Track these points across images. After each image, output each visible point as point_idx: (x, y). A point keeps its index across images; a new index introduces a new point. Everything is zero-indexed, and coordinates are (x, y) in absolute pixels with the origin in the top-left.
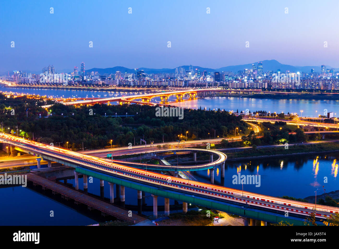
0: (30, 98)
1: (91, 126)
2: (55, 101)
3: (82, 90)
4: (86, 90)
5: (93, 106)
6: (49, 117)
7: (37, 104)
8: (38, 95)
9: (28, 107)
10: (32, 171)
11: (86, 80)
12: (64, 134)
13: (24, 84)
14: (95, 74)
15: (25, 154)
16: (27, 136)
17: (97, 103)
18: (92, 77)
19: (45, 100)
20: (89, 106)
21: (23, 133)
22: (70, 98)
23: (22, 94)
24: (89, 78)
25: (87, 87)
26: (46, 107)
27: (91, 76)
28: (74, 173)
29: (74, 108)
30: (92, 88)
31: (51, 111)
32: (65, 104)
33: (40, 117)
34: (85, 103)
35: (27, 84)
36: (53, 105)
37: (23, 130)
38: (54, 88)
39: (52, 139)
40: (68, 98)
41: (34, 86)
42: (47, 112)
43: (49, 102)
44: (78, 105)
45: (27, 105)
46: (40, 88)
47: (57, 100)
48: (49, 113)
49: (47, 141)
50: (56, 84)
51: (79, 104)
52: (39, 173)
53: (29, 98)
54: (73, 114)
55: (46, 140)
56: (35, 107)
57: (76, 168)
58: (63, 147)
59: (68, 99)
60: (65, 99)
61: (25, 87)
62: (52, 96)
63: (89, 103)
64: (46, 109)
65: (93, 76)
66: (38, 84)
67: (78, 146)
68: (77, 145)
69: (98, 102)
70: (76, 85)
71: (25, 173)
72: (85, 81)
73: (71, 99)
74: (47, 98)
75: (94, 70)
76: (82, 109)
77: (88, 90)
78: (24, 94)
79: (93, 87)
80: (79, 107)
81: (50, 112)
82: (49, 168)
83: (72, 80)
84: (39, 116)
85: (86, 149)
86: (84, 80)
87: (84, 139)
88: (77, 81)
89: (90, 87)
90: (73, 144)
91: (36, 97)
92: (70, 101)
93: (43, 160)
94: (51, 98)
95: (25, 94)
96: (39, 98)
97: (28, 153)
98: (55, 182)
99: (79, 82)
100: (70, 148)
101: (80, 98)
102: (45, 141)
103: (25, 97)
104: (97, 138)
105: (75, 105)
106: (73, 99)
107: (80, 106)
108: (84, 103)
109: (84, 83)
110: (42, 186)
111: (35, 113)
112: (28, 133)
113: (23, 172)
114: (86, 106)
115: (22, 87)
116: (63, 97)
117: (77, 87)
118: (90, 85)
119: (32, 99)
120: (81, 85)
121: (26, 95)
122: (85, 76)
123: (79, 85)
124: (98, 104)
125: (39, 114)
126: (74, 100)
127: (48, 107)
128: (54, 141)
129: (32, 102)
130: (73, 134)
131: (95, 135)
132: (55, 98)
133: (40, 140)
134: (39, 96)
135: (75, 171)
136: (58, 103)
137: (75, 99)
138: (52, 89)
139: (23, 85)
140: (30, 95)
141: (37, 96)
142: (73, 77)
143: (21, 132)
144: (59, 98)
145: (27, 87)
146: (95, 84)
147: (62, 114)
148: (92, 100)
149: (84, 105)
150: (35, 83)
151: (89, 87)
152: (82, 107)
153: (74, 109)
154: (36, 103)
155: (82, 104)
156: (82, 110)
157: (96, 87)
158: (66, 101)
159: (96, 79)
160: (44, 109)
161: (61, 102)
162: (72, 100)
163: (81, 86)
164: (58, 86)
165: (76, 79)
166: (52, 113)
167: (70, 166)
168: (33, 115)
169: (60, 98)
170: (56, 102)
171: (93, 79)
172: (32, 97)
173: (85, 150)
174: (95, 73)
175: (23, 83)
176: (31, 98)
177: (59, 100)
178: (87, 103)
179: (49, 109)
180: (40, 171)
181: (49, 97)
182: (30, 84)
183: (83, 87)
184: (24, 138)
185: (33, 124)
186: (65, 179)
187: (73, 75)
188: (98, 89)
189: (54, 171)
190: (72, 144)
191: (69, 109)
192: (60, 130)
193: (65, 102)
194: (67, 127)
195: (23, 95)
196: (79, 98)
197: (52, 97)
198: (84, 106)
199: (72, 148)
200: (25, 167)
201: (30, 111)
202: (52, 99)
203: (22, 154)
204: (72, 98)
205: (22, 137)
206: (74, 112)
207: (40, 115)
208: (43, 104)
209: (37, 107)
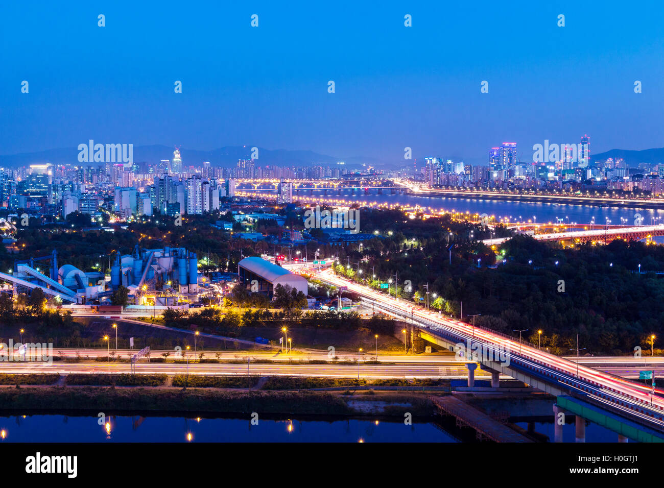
0: (458, 220)
1: (600, 295)
2: (515, 229)
3: (580, 203)
4: (590, 204)
5: (607, 244)
6: (498, 266)
7: (472, 236)
8: (477, 214)
9: (452, 242)
10: (455, 392)
11: (592, 178)
12: (532, 310)
13: (447, 187)
14: (615, 164)
15: (441, 351)
16: (448, 308)
17: (619, 237)
18: (609, 173)
19: (491, 227)
20: (597, 244)
21: (439, 301)
22: (550, 224)
23: (442, 210)
24: (599, 176)
25: (593, 197)
26: (492, 243)
27: (604, 170)
28: (554, 410)
29: (559, 248)
30: (605, 198)
31: (503, 252)
32: (538, 237)
33: (479, 266)
34: (588, 237)
35: (453, 188)
36: (508, 239)
37: (441, 294)
38: (514, 199)
39: (505, 321)
40: (547, 223)
41: (468, 192)
42: (494, 256)
43: (501, 232)
44: (569, 240)
45: (450, 236)
46: (481, 198)
47: (519, 228)
48: (499, 258)
49: (492, 323)
50: (517, 189)
51: (572, 238)
52: (471, 398)
53: (456, 220)
54: (557, 263)
55: (489, 322)
56: (469, 241)
57: (558, 399)
58: (528, 341)
59: (544, 225)
60: (537, 226)
61: (448, 196)
62: (509, 218)
63: (597, 236)
64: (493, 247)
65: (610, 170)
66: (478, 188)
67: (566, 343)
68: (563, 341)
69: (620, 235)
70: (568, 191)
71: (440, 395)
72: (589, 182)
73: (552, 226)
74: (496, 222)
75: (615, 154)
76: (580, 251)
77: (597, 203)
78: (445, 211)
79: (611, 197)
80: (572, 246)
81: (501, 255)
82: (495, 390)
83: (557, 180)
84: (476, 262)
85: (586, 353)
86: (588, 178)
87: (582, 326)
88: (569, 182)
89: (601, 198)
90: (554, 337)
91: (472, 219)
92: (550, 231)
93: (481, 368)
94: (506, 222)
95: (447, 212)
96: (478, 221)
97: (448, 348)
98: (506, 425)
99: (573, 183)
100: (546, 345)
101: (576, 224)
102: (487, 323)
103: (447, 217)
104: (615, 327)
105: (563, 242)
106: (557, 225)
107: (574, 243)
108: (585, 237)
109: (587, 185)
110: (476, 431)
111: (466, 256)
112: (451, 301)
113: (434, 392)
114: (589, 243)
115: (441, 195)
116: (533, 222)
117: (568, 196)
118: (601, 191)
119: (463, 223)
120: (579, 192)
121: (449, 213)
122: (590, 171)
123: (574, 191)
124: (622, 240)
125: (477, 257)
126: (562, 230)
127: (498, 243)
128: (507, 325)
129: (462, 229)
130: (555, 313)
131: (610, 319)
132: (516, 222)
133: (475, 319)
134: (478, 216)
135: (556, 406)
136: (522, 235)
137: (562, 225)
138: (508, 201)
139: (444, 191)
140: (458, 214)
141: (474, 217)
142: (559, 173)
143: (436, 298)
144: (524, 223)
145: (452, 194)
146: (614, 190)
147: (530, 262)
148: (605, 228)
149: (586, 242)
150: (471, 185)
151: (598, 197)
152: (578, 246)
153: (559, 250)
154: (471, 234)
155: (578, 240)
156: (578, 253)
157: (616, 198)
158: (542, 231)
159: (618, 177)
160: (488, 248)
161: (528, 233)
162: (555, 229)
163: (579, 195)
164: (523, 194)
165: (568, 177)
166: (506, 257)
167: (544, 390)
168: (464, 259)
169: (527, 222)
170: (516, 231)
171: (609, 177)
172: (462, 217)
173: (582, 354)
174: (615, 161)
175: (445, 186)
176: (460, 221)
177: (525, 226)
178: (591, 237)
179: (500, 247)
180: (474, 393)
181: (502, 220)
182: (459, 188)
183: (585, 197)
184: (440, 312)
185: (462, 281)
186: (532, 420)
187: (560, 168)
188: (623, 203)
189: (505, 399)
190: (552, 335)
191: (547, 249)
192: (522, 301)
193: (537, 231)
194: (541, 293)
195: (442, 213)
196: (572, 223)
197: (508, 220)
198: (583, 243)
199: (551, 346)
200: (440, 380)
201: (457, 250)
202: (507, 224)
203: (435, 349)
204: (555, 224)
205: (437, 310)
206: (559, 258)
207: (479, 260)
208: (487, 234)
209: (473, 242)
